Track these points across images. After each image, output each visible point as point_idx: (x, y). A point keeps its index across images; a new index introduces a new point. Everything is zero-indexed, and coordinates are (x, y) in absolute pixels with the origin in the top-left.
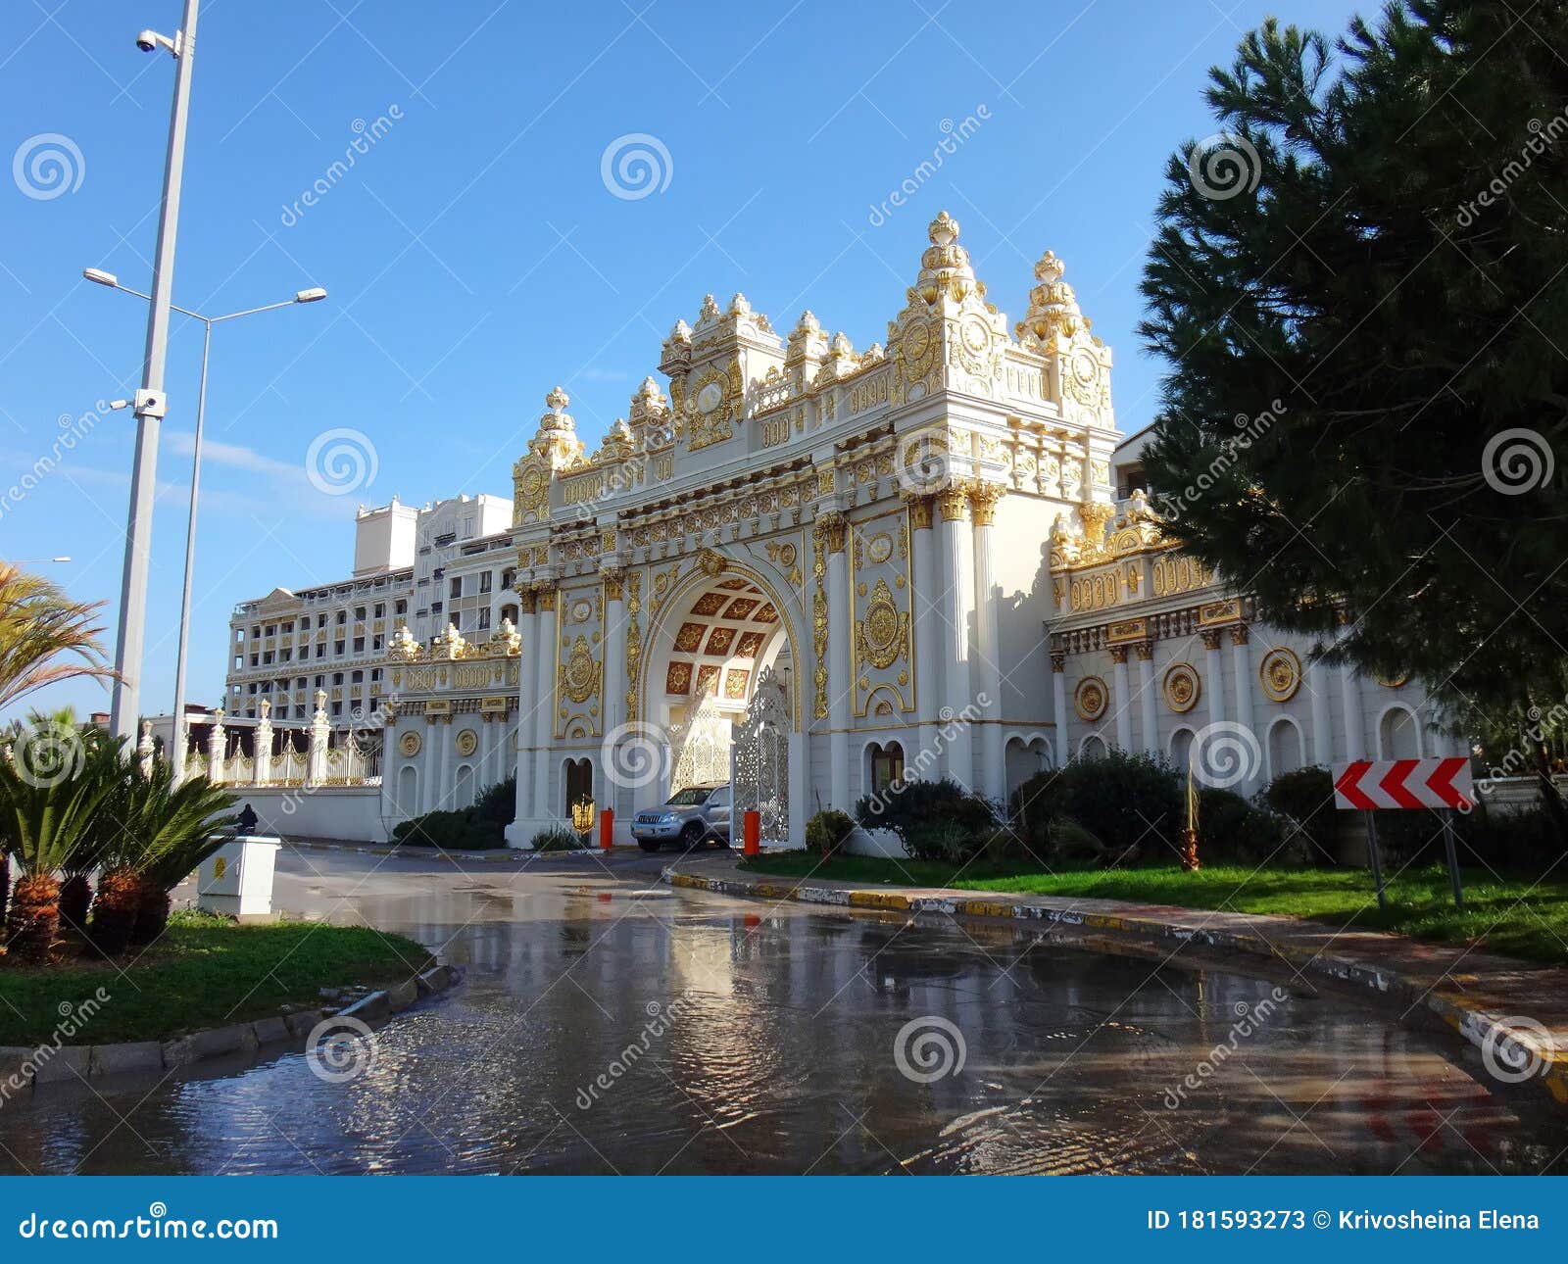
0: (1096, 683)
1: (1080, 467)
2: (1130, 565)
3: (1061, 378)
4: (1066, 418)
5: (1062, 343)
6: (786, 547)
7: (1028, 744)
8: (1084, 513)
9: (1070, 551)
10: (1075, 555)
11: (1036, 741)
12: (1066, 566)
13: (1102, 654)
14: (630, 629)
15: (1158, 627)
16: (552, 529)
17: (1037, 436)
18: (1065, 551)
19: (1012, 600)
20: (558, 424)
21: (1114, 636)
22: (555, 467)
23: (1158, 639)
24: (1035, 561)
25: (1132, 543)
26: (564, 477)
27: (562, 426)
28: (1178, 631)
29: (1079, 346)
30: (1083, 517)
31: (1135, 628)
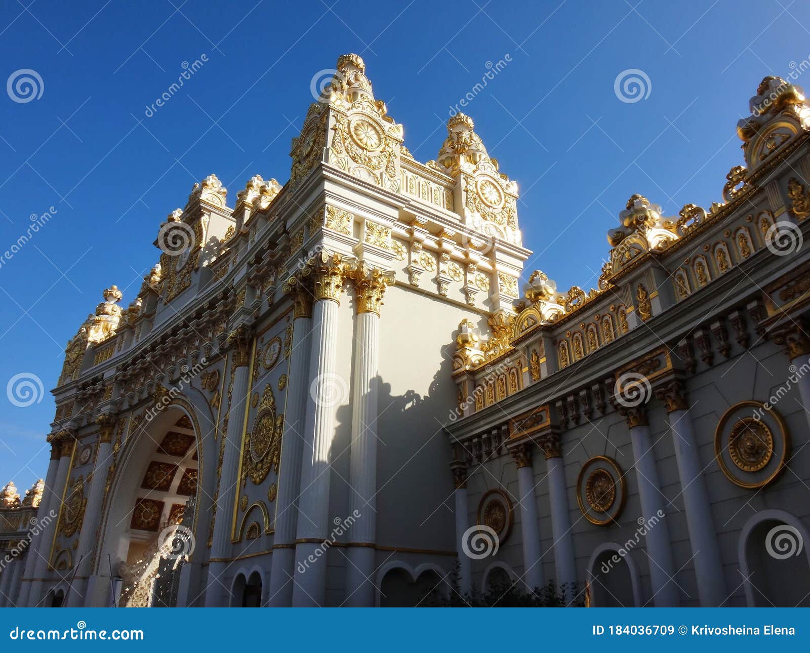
0: (496, 497)
1: (487, 280)
2: (531, 349)
3: (464, 194)
4: (469, 225)
5: (464, 164)
6: (214, 373)
7: (415, 578)
8: (491, 322)
9: (474, 355)
10: (479, 358)
11: (429, 575)
12: (468, 367)
13: (506, 459)
14: (110, 468)
15: (566, 414)
16: (78, 387)
17: (438, 239)
18: (467, 353)
19: (402, 400)
20: (106, 310)
21: (515, 433)
22: (91, 339)
23: (567, 429)
24: (435, 363)
25: (531, 322)
26: (96, 346)
27: (110, 312)
28: (590, 413)
29: (483, 171)
30: (492, 327)
31: (538, 419)
